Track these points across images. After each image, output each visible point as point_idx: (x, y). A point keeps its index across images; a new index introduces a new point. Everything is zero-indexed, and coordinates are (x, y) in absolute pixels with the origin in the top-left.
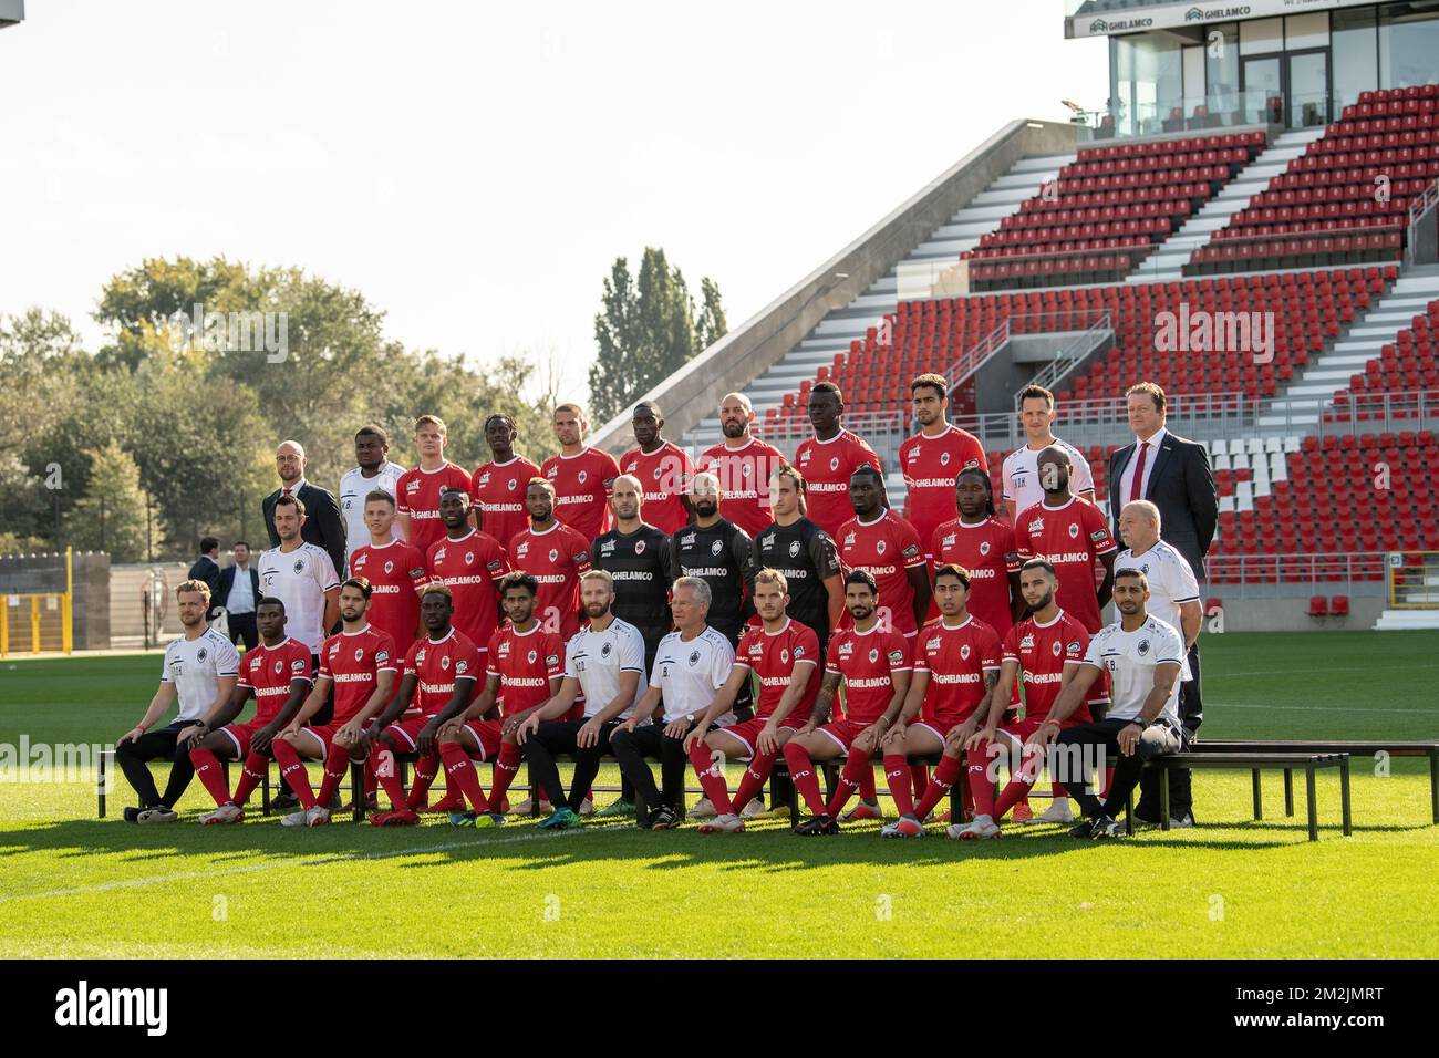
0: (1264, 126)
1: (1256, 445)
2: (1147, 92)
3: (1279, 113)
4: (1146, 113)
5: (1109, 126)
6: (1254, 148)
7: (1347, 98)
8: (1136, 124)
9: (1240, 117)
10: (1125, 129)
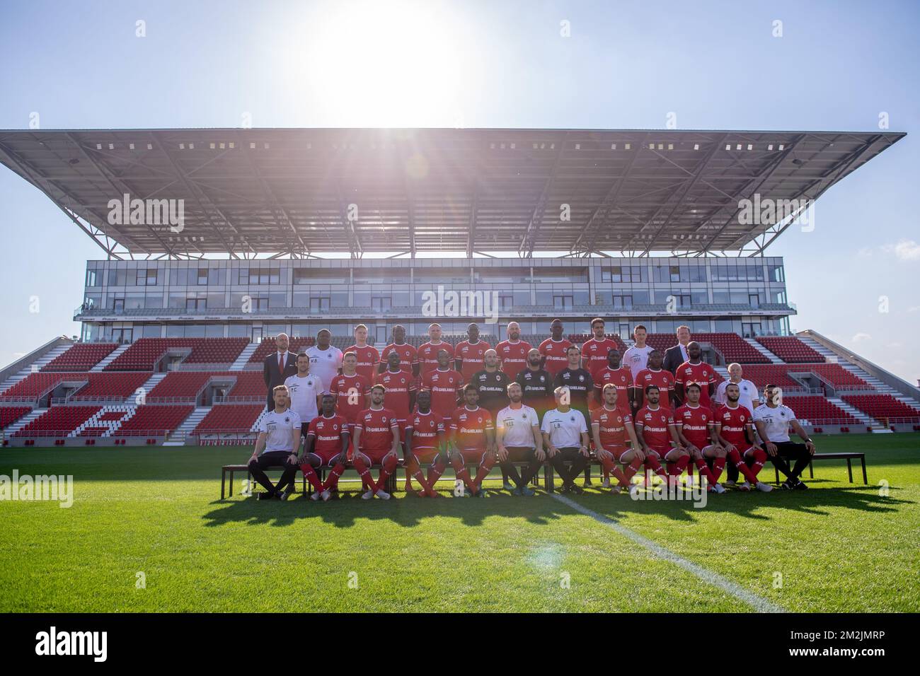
0: (118, 343)
1: (127, 407)
2: (89, 334)
3: (120, 340)
4: (88, 338)
5: (81, 340)
6: (116, 347)
7: (135, 339)
8: (86, 340)
9: (111, 341)
10: (84, 341)
